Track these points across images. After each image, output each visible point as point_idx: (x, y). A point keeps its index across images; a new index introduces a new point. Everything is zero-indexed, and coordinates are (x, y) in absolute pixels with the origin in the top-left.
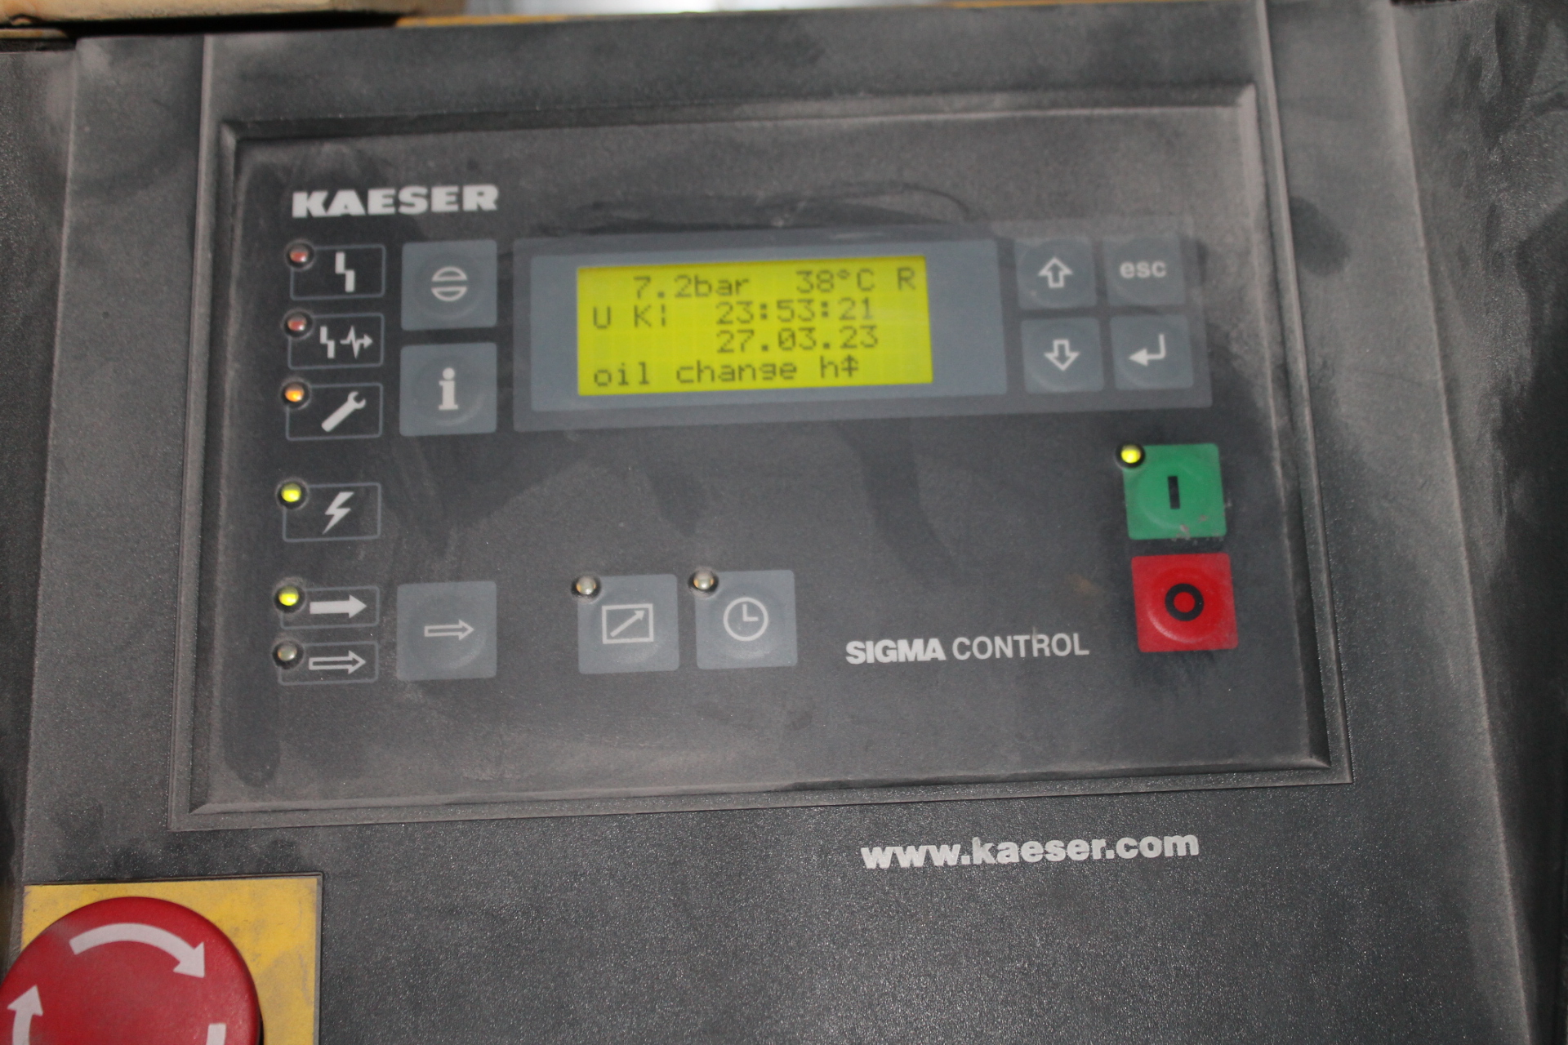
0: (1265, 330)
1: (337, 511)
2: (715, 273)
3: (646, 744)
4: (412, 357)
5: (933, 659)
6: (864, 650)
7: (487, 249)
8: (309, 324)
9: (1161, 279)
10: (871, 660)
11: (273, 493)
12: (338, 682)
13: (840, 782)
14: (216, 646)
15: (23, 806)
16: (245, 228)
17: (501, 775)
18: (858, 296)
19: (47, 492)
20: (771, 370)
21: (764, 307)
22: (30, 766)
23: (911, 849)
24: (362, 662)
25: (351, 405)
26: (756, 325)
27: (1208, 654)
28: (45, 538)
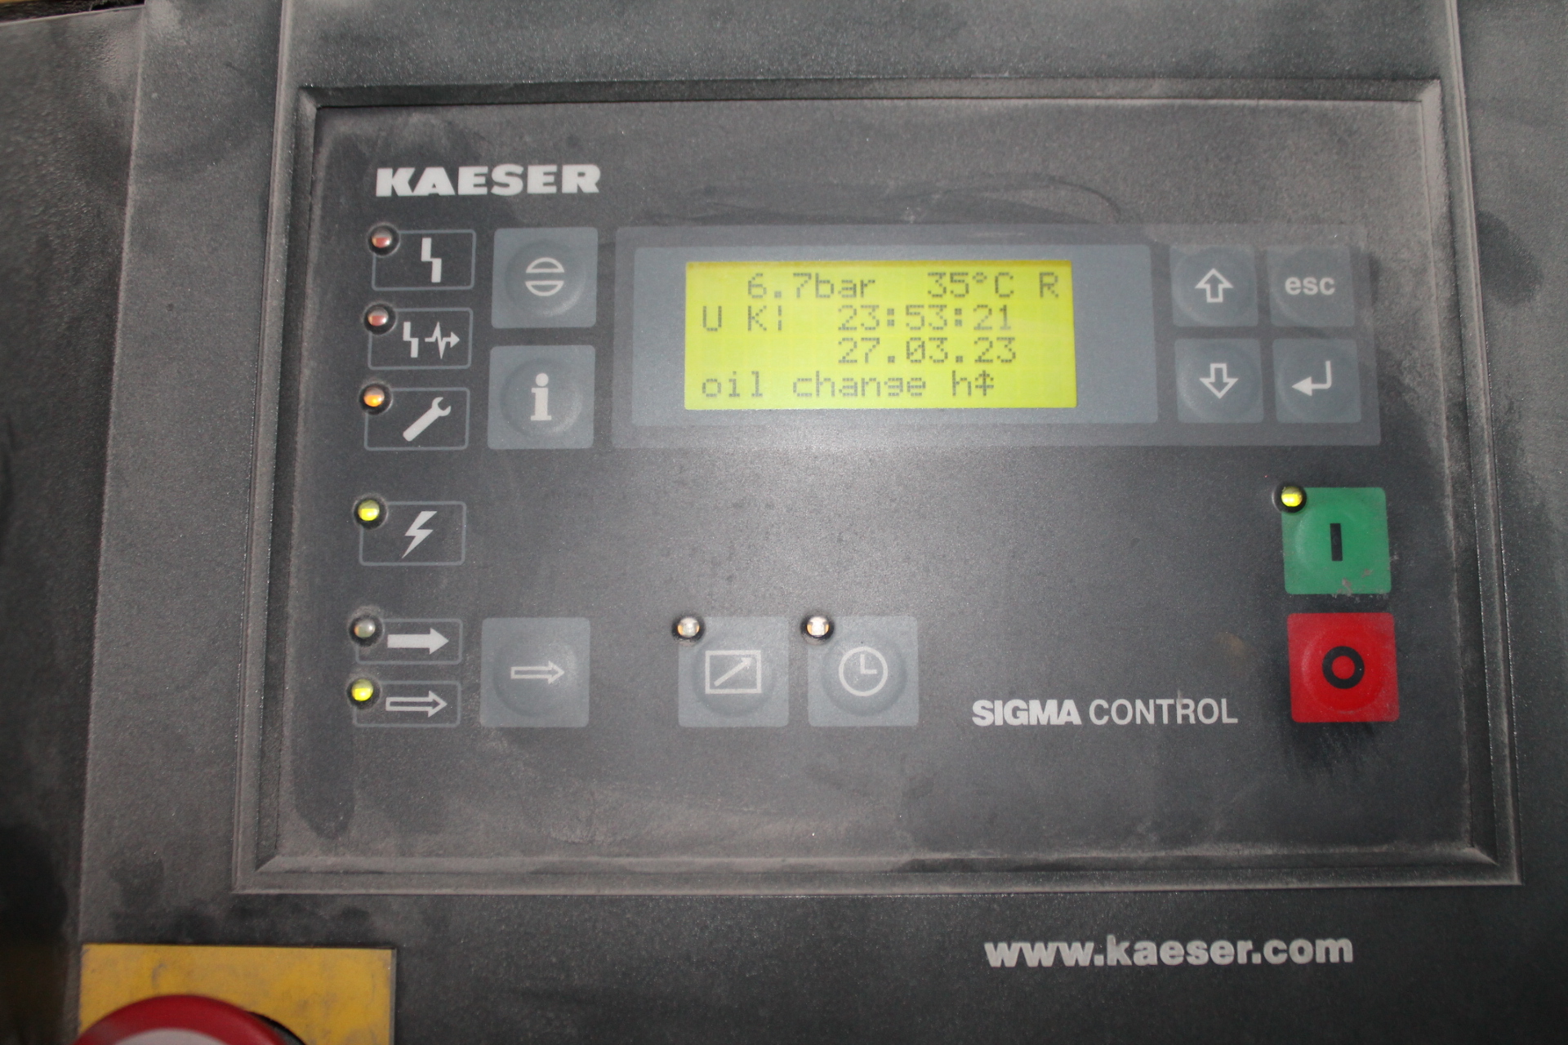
0: (1440, 360)
1: (418, 533)
2: (838, 272)
3: (751, 809)
4: (502, 358)
5: (1067, 723)
6: (992, 710)
7: (587, 237)
8: (391, 317)
9: (1330, 297)
10: (999, 722)
11: (350, 510)
12: (416, 726)
13: (962, 861)
14: (286, 680)
15: (79, 859)
16: (324, 208)
17: (592, 837)
18: (996, 303)
19: (106, 507)
20: (897, 384)
21: (891, 312)
22: (87, 814)
23: (1039, 945)
24: (443, 704)
25: (435, 413)
26: (882, 332)
27: (1367, 728)
28: (102, 560)
